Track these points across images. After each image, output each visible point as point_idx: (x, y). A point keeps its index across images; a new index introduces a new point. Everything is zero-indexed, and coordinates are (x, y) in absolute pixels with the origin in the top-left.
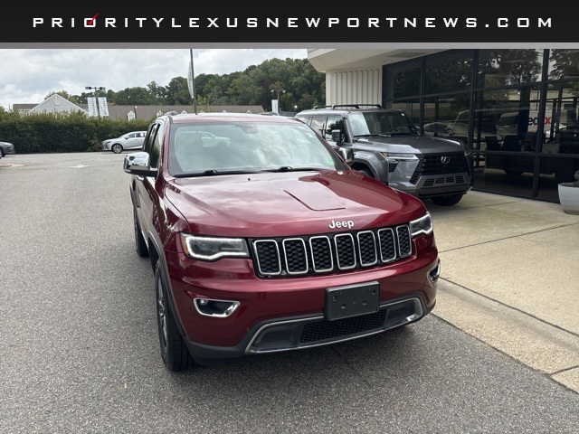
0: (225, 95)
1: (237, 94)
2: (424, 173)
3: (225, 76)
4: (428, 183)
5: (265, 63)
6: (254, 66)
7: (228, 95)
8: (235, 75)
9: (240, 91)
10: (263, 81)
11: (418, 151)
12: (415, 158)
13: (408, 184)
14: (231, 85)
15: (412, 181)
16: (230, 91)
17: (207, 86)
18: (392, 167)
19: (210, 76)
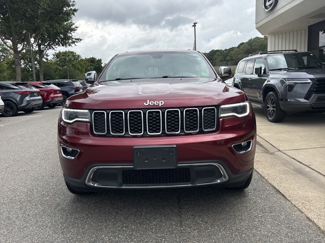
0: (225, 60)
1: (232, 60)
2: (316, 92)
3: (226, 50)
4: (319, 99)
5: (250, 41)
6: (243, 43)
7: (227, 61)
8: (232, 49)
9: (234, 58)
10: (248, 51)
11: (312, 76)
12: (309, 81)
13: (302, 100)
14: (229, 55)
15: (307, 98)
16: (228, 58)
17: (215, 56)
18: (291, 87)
19: (217, 51)
